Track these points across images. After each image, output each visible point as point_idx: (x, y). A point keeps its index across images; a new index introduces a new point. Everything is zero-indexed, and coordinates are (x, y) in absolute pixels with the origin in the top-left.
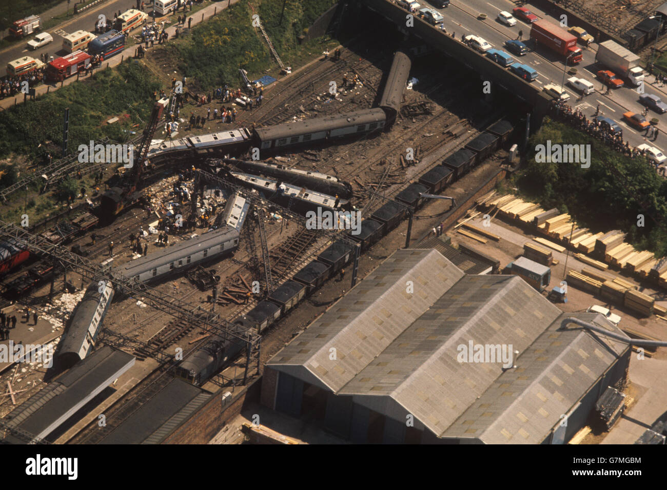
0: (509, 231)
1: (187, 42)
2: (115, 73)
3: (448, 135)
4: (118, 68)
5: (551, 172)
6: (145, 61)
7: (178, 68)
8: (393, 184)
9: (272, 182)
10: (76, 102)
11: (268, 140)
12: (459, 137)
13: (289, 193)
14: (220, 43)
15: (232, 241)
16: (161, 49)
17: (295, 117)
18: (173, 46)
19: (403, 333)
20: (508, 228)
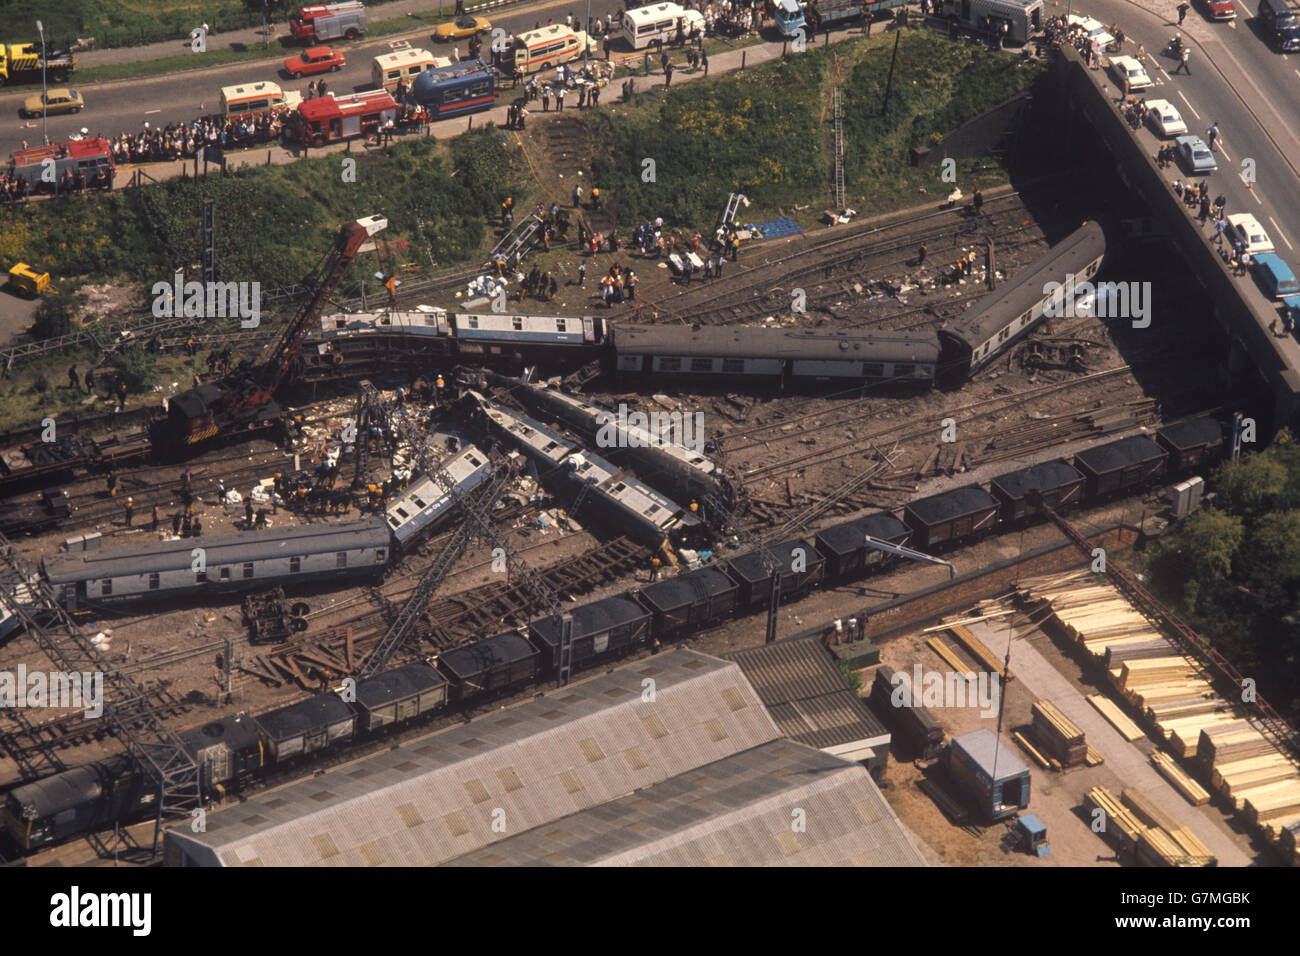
0: (1049, 666)
1: (644, 114)
2: (440, 151)
3: (1085, 426)
4: (453, 142)
5: (1216, 553)
6: (525, 139)
7: (593, 166)
8: (866, 505)
9: (565, 445)
10: (316, 196)
11: (638, 354)
12: (1106, 434)
13: (585, 475)
14: (718, 130)
15: (370, 551)
16: (575, 120)
17: (770, 319)
18: (604, 117)
19: (527, 832)
20: (1051, 661)
